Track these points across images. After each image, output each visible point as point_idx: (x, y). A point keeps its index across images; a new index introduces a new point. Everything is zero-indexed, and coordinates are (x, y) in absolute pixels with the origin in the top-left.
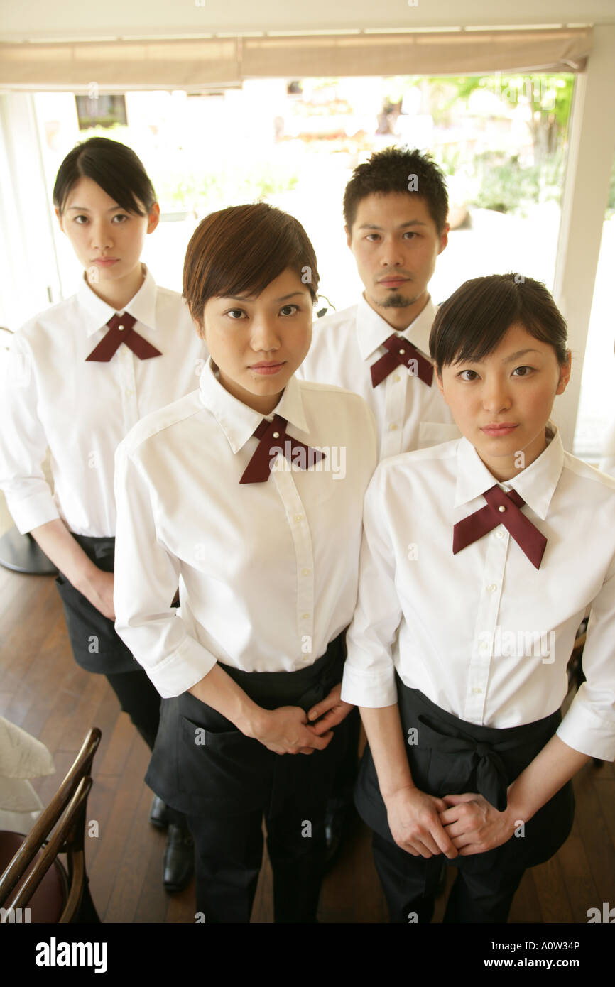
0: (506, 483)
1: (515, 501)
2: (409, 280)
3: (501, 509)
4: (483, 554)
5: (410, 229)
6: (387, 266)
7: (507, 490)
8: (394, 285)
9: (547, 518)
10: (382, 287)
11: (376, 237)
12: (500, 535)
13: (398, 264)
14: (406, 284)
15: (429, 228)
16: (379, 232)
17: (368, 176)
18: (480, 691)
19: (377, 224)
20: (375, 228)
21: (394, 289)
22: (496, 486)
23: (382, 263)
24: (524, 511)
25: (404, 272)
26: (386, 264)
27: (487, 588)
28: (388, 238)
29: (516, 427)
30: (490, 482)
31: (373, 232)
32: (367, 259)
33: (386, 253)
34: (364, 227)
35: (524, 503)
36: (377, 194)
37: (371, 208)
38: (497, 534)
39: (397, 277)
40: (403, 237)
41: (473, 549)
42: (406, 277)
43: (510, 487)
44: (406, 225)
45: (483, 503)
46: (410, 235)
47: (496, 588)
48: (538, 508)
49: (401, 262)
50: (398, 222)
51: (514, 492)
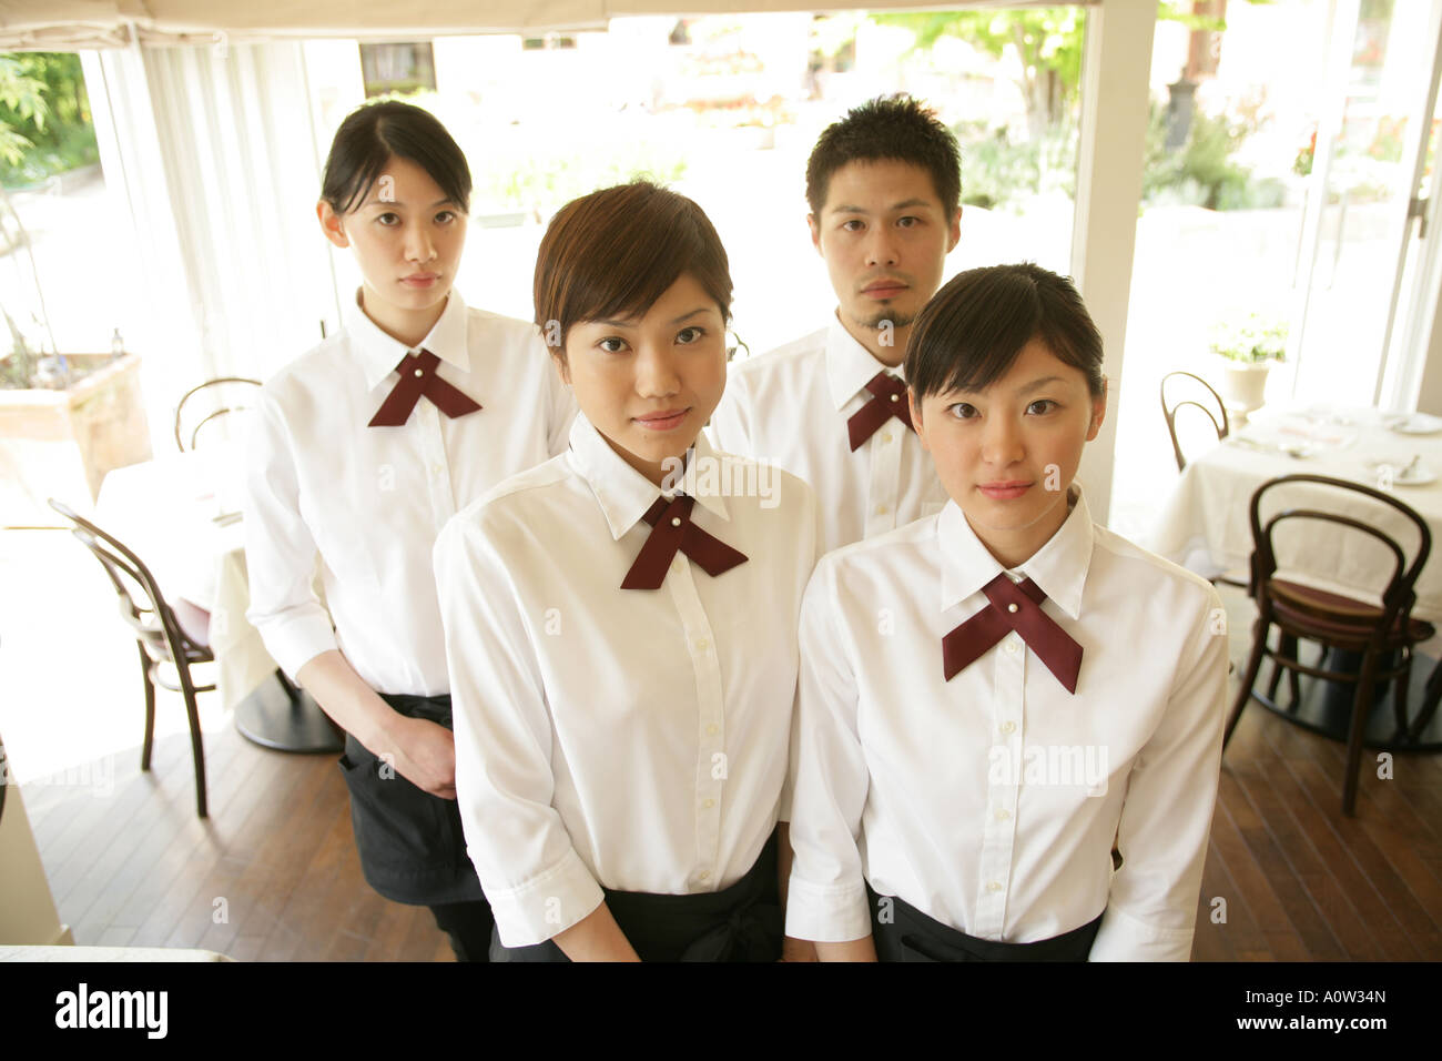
0: (1015, 569)
1: (1032, 594)
2: (907, 287)
3: (1013, 608)
4: (990, 680)
5: (907, 212)
6: (874, 267)
7: (1018, 580)
8: (886, 295)
9: (1081, 616)
10: (866, 297)
11: (857, 225)
12: (1012, 649)
13: (891, 262)
14: (903, 295)
15: (935, 212)
16: (862, 217)
17: (844, 137)
18: (998, 888)
19: (859, 204)
20: (855, 210)
21: (885, 302)
22: (1002, 576)
23: (867, 262)
24: (1045, 608)
25: (900, 275)
26: (873, 263)
27: (1000, 729)
28: (876, 225)
29: (1029, 486)
30: (992, 570)
31: (853, 216)
32: (845, 260)
33: (872, 247)
34: (840, 209)
35: (1046, 596)
36: (859, 161)
37: (850, 183)
38: (1007, 647)
39: (890, 282)
40: (897, 224)
41: (973, 672)
42: (905, 283)
43: (1022, 574)
44: (901, 206)
45: (982, 604)
46: (908, 221)
47: (1015, 728)
48: (1066, 602)
49: (895, 260)
50: (891, 201)
51: (1028, 582)
